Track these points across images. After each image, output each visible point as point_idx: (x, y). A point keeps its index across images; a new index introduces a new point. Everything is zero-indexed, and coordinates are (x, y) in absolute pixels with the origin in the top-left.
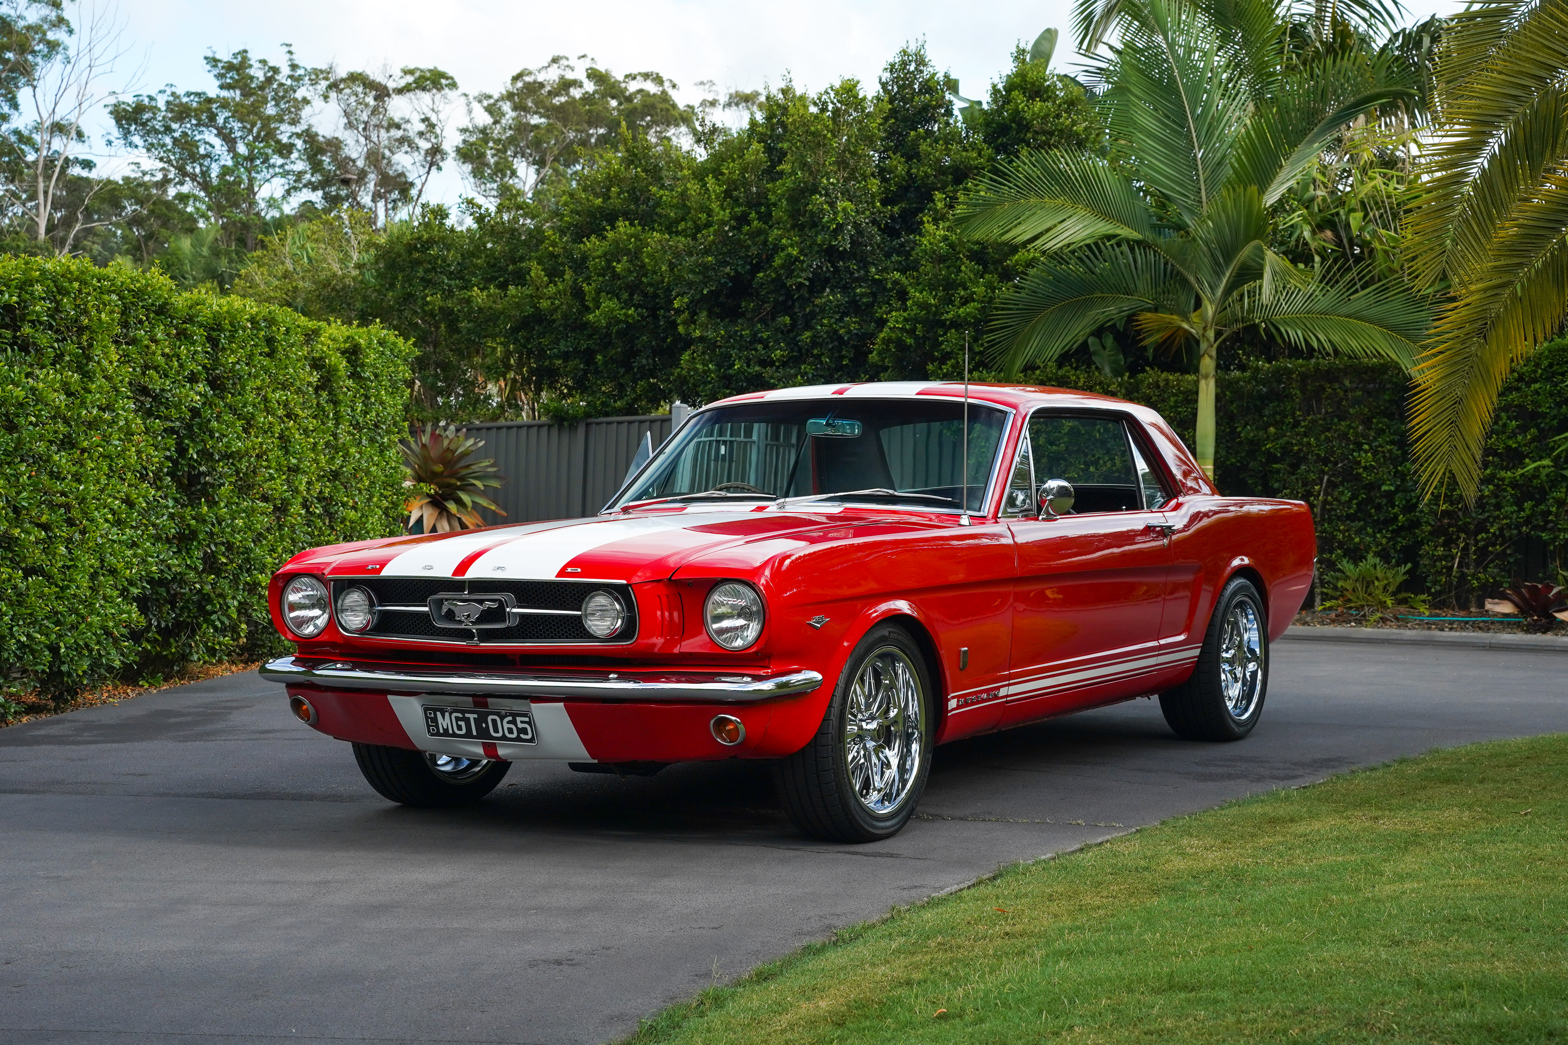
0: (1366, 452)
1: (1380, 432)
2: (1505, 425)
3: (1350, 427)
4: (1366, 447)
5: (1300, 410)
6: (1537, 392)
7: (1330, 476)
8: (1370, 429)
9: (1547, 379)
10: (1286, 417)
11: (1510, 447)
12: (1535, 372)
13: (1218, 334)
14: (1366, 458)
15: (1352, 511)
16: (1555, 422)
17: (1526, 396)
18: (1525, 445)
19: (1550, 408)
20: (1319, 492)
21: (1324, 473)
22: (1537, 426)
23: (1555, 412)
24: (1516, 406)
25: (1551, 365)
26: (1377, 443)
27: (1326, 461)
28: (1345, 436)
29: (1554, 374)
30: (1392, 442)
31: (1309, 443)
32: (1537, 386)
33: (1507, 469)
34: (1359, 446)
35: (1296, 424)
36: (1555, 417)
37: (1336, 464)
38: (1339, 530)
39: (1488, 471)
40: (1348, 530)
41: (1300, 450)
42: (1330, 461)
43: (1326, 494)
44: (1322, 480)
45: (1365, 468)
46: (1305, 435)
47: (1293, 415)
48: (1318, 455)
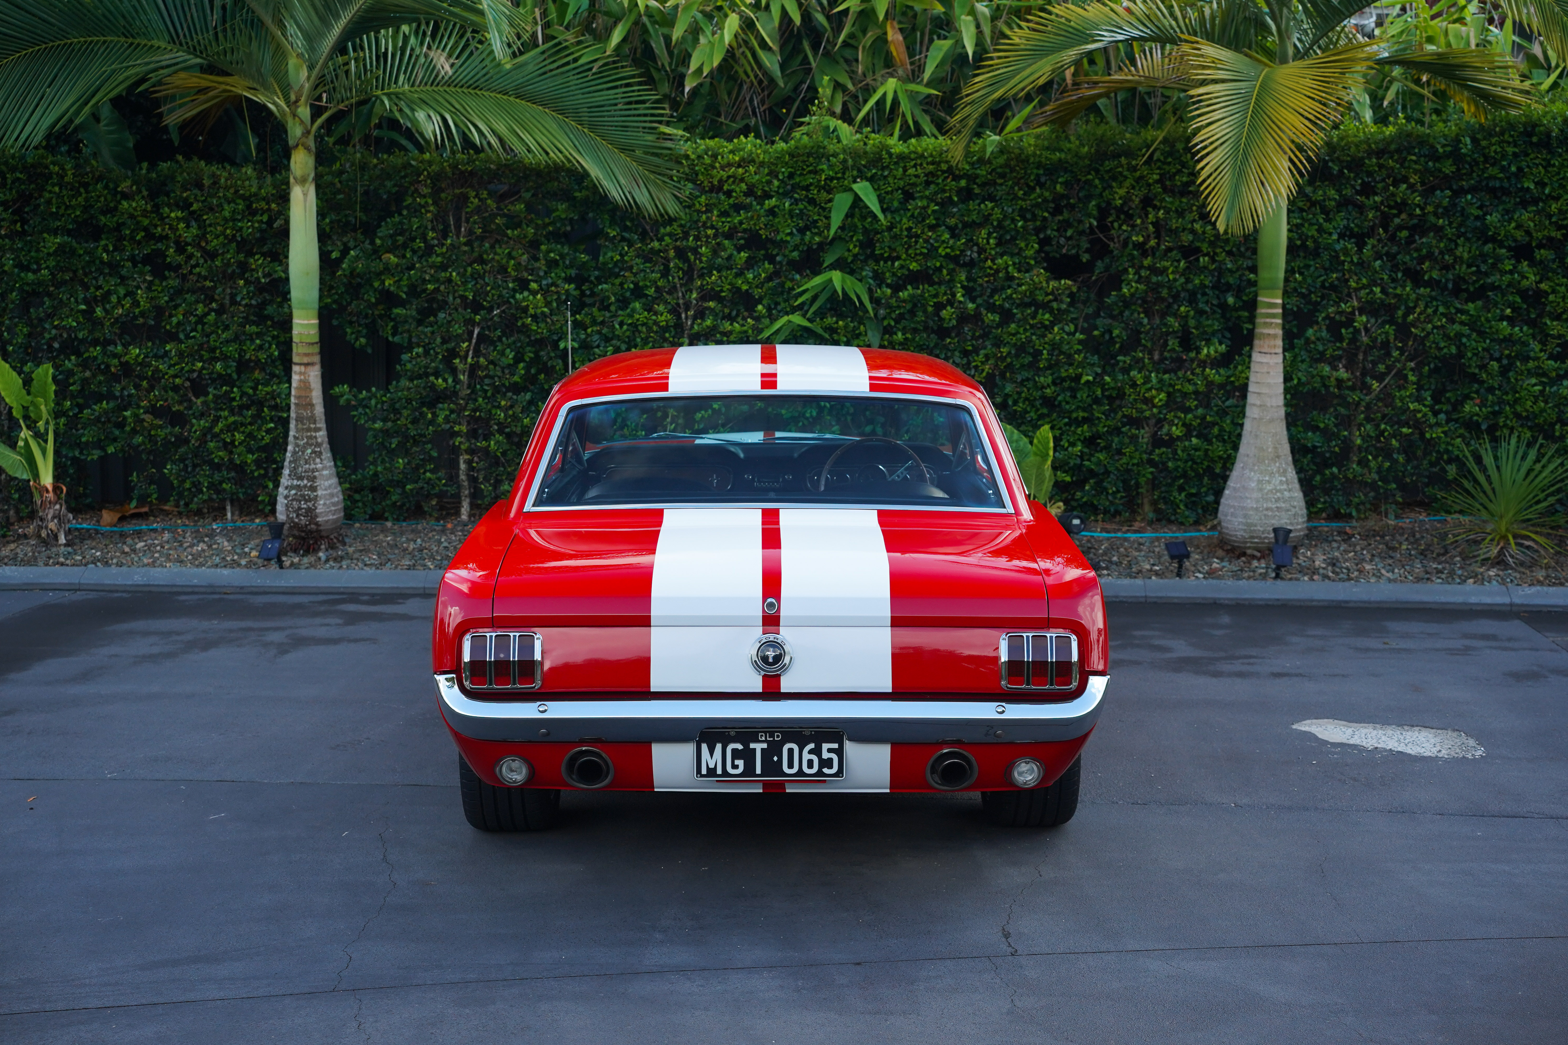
0: (534, 293)
1: (552, 264)
2: (730, 257)
3: (510, 256)
4: (534, 286)
5: (433, 229)
6: (772, 212)
7: (482, 328)
8: (537, 259)
9: (785, 195)
10: (413, 240)
11: (739, 289)
12: (769, 183)
13: (317, 112)
14: (535, 302)
15: (516, 378)
16: (795, 254)
17: (759, 217)
18: (757, 287)
19: (791, 234)
20: (467, 352)
21: (473, 323)
22: (771, 260)
23: (797, 239)
24: (745, 231)
25: (791, 176)
26: (550, 281)
27: (476, 307)
28: (503, 270)
29: (794, 187)
30: (568, 280)
31: (449, 280)
32: (773, 202)
33: (732, 319)
34: (523, 285)
35: (429, 250)
36: (796, 248)
37: (491, 309)
38: (499, 407)
39: (708, 322)
40: (511, 407)
41: (437, 290)
42: (483, 308)
43: (477, 353)
44: (471, 333)
45: (534, 317)
46: (444, 267)
47: (424, 239)
48: (464, 298)
